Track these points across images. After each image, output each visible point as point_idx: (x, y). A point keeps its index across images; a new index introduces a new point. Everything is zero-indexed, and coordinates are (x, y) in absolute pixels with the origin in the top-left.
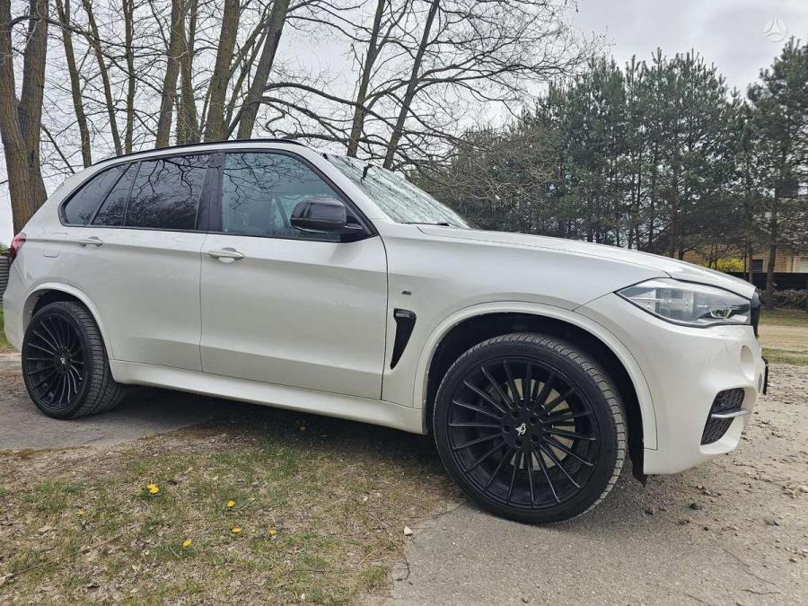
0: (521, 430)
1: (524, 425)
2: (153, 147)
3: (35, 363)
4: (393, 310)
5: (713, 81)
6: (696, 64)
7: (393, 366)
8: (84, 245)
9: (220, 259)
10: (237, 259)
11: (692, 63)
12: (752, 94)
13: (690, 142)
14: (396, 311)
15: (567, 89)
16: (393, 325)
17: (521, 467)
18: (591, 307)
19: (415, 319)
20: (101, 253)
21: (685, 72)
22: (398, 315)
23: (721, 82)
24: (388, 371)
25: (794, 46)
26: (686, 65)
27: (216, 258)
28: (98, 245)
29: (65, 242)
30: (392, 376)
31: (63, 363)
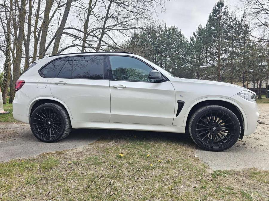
0: (214, 129)
1: (215, 128)
2: (80, 52)
3: (35, 125)
4: (177, 101)
5: (180, 35)
6: (176, 29)
7: (177, 116)
8: (57, 84)
9: (117, 88)
10: (123, 88)
11: (175, 29)
12: (192, 39)
13: (175, 52)
14: (178, 101)
15: (140, 34)
16: (177, 105)
17: (211, 138)
18: (233, 98)
19: (184, 103)
20: (66, 87)
21: (173, 31)
22: (179, 102)
23: (183, 35)
24: (175, 117)
25: (201, 27)
26: (174, 29)
27: (115, 88)
28: (64, 84)
29: (47, 83)
30: (177, 118)
31: (49, 124)
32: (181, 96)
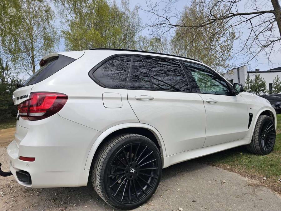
7: (248, 128)
10: (215, 102)
14: (249, 113)
16: (249, 117)
27: (209, 102)
28: (150, 100)
29: (121, 99)
30: (248, 131)
31: (133, 172)
32: (250, 108)
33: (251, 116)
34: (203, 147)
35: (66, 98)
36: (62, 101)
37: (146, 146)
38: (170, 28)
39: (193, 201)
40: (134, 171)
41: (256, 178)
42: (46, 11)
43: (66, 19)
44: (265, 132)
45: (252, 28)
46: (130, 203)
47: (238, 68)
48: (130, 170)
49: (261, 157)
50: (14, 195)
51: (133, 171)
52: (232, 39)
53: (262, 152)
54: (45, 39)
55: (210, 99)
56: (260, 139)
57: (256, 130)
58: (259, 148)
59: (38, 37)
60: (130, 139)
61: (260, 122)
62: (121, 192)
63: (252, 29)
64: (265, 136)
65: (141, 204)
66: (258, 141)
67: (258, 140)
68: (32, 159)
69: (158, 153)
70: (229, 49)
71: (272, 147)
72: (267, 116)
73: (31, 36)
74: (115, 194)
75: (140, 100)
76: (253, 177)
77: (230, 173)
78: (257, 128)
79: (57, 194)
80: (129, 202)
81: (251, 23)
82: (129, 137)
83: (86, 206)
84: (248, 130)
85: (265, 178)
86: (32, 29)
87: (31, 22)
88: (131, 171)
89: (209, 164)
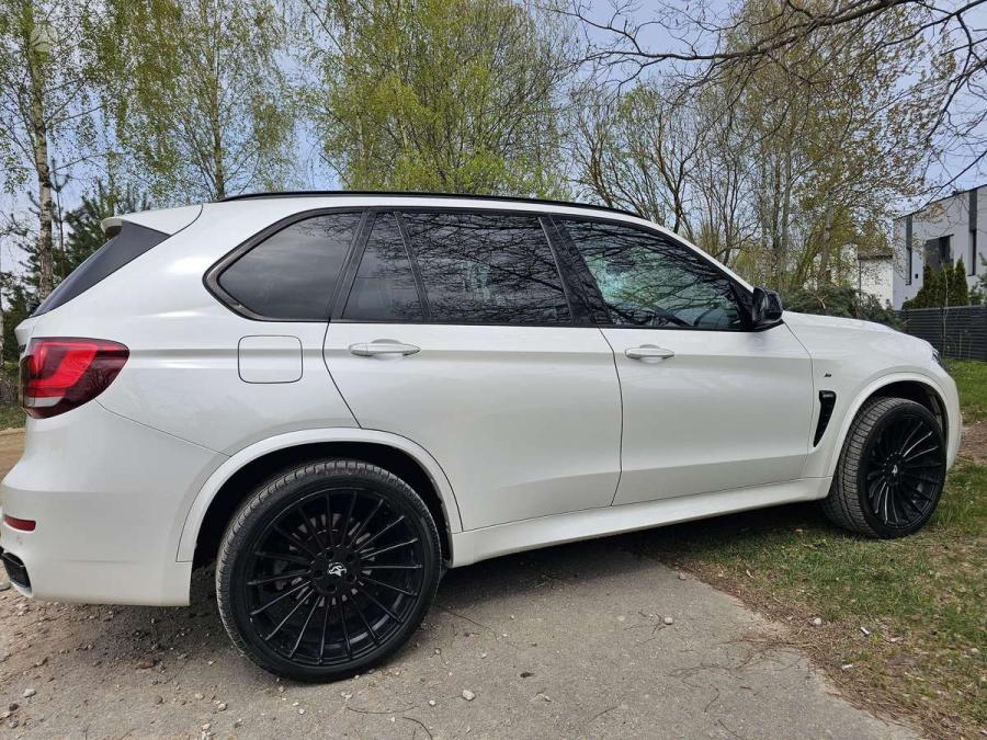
4: (818, 393)
7: (815, 445)
8: (366, 355)
9: (643, 359)
10: (664, 358)
16: (818, 404)
19: (835, 398)
20: (418, 367)
22: (824, 396)
24: (812, 452)
27: (636, 358)
28: (406, 354)
29: (302, 353)
30: (814, 454)
31: (338, 573)
32: (827, 375)
33: (828, 402)
34: (613, 504)
35: (124, 354)
36: (112, 363)
37: (380, 498)
38: (642, 66)
39: (524, 675)
40: (342, 572)
41: (790, 618)
42: (259, 21)
43: (309, 48)
44: (900, 457)
45: (971, 45)
46: (321, 665)
47: (974, 191)
48: (327, 568)
49: (865, 547)
50: (50, 613)
51: (338, 570)
52: (942, 78)
53: (874, 529)
54: (258, 116)
55: (642, 347)
56: (864, 483)
57: (852, 449)
58: (861, 513)
59: (235, 109)
60: (322, 477)
61: (869, 422)
62: (292, 629)
63: (971, 52)
64: (895, 471)
65: (362, 670)
66: (855, 491)
67: (855, 486)
68: (29, 525)
69: (423, 521)
70: (925, 120)
71: (925, 513)
72: (906, 401)
73: (213, 109)
74: (270, 636)
75: (368, 355)
76: (778, 614)
77: (716, 593)
78: (855, 445)
79: (155, 622)
80: (316, 661)
81: (964, 27)
82: (321, 472)
83: (211, 663)
84: (814, 449)
85: (818, 621)
86: (215, 85)
87: (211, 61)
88: (331, 572)
89: (663, 561)
